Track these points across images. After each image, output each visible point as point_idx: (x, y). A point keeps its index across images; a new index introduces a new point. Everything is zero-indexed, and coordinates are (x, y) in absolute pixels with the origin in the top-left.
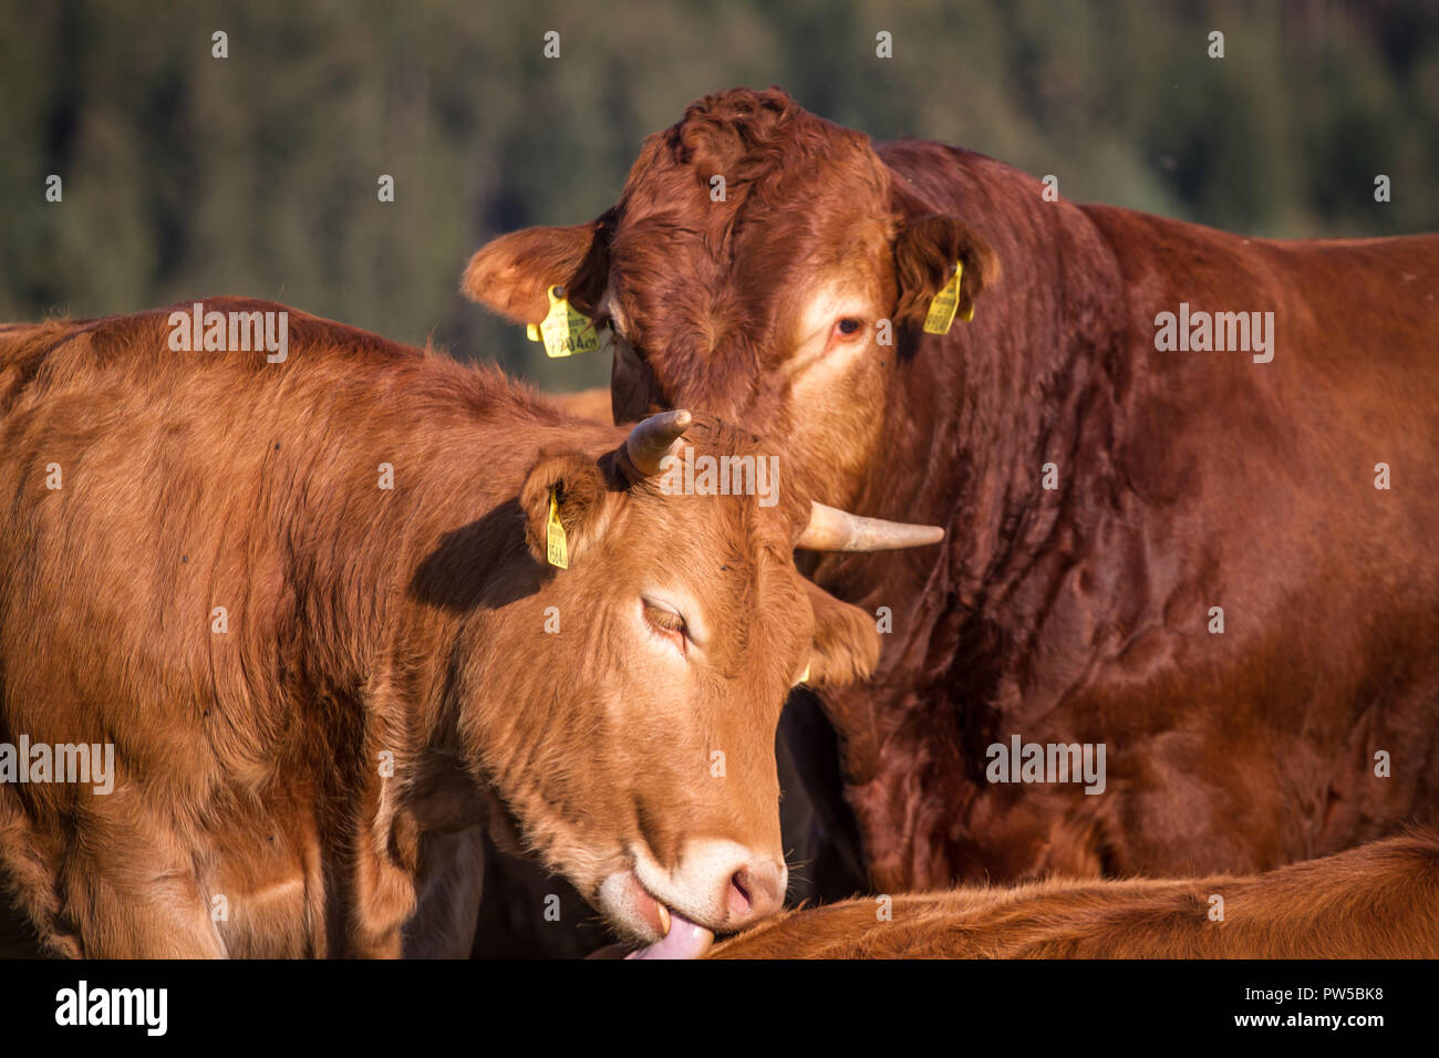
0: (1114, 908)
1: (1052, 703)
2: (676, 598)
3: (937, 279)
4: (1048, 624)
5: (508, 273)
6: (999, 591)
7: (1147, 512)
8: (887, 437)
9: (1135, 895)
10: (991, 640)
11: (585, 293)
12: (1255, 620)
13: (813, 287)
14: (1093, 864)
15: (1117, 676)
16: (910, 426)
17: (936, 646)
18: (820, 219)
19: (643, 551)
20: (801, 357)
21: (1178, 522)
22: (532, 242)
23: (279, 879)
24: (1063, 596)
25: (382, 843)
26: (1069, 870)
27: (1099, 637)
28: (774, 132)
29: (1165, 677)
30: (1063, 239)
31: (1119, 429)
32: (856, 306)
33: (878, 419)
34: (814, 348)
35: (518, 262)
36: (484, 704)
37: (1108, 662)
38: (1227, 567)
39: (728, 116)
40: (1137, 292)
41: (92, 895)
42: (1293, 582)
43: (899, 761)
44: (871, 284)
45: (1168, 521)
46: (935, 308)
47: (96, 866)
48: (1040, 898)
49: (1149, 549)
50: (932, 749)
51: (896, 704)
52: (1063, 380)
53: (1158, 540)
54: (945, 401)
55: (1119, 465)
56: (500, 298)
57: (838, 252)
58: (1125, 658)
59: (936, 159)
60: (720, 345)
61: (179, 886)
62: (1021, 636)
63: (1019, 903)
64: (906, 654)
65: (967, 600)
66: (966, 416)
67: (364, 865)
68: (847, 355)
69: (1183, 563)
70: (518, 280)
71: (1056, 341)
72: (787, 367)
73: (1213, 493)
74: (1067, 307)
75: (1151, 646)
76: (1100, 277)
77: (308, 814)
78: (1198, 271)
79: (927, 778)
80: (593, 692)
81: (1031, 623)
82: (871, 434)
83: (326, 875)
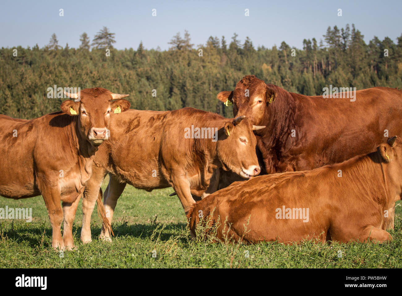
0: (294, 175)
1: (288, 150)
2: (244, 138)
3: (270, 97)
4: (287, 141)
5: (222, 96)
6: (281, 137)
7: (298, 128)
8: (264, 116)
9: (296, 173)
10: (280, 143)
11: (230, 98)
12: (311, 140)
13: (255, 96)
14: (293, 170)
15: (295, 147)
16: (268, 115)
17: (273, 143)
18: (257, 89)
19: (238, 133)
20: (254, 105)
21: (302, 129)
22: (225, 93)
23: (195, 175)
24: (289, 138)
25: (207, 169)
26: (290, 171)
27: (293, 143)
28: (253, 79)
29: (301, 147)
30: (288, 96)
31: (294, 118)
32: (261, 99)
33: (263, 113)
34: (256, 103)
35: (223, 95)
36: (220, 152)
37: (294, 146)
38: (307, 134)
39: (247, 78)
40: (296, 102)
41: (174, 178)
42: (315, 136)
43: (270, 157)
44: (263, 97)
45: (300, 129)
46: (270, 100)
47: (174, 175)
48: (285, 174)
49: (299, 132)
50: (273, 156)
51: (269, 150)
52: (288, 112)
53: (300, 131)
54: (273, 113)
55: (295, 123)
56: (221, 99)
57: (259, 93)
58: (296, 145)
59: (273, 86)
60: (244, 103)
61: (184, 176)
62: (284, 142)
63: (283, 175)
64: (270, 144)
65: (277, 138)
66: (276, 116)
67: (205, 171)
68: (259, 105)
69: (302, 134)
70: (223, 97)
71: (287, 107)
72: (252, 105)
73: (306, 126)
74: (288, 104)
75: (299, 144)
76: (292, 100)
77: (198, 166)
78: (303, 100)
79: (273, 159)
80: (235, 150)
81: (285, 141)
82: (262, 115)
83: (201, 174)
